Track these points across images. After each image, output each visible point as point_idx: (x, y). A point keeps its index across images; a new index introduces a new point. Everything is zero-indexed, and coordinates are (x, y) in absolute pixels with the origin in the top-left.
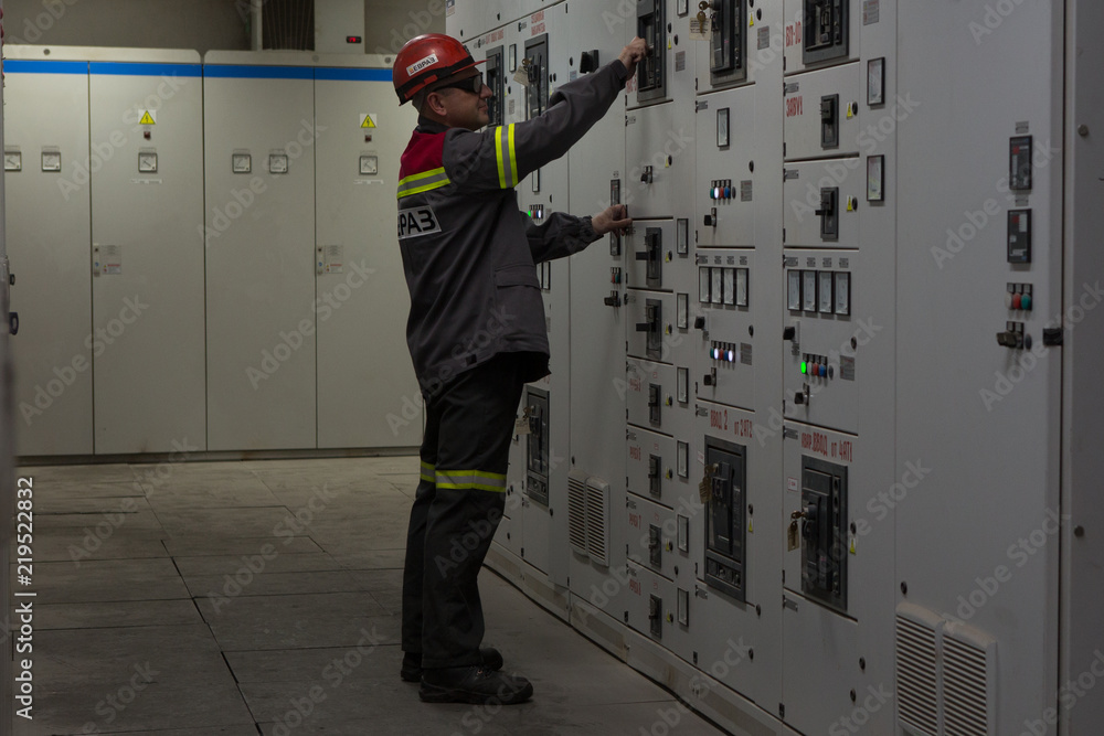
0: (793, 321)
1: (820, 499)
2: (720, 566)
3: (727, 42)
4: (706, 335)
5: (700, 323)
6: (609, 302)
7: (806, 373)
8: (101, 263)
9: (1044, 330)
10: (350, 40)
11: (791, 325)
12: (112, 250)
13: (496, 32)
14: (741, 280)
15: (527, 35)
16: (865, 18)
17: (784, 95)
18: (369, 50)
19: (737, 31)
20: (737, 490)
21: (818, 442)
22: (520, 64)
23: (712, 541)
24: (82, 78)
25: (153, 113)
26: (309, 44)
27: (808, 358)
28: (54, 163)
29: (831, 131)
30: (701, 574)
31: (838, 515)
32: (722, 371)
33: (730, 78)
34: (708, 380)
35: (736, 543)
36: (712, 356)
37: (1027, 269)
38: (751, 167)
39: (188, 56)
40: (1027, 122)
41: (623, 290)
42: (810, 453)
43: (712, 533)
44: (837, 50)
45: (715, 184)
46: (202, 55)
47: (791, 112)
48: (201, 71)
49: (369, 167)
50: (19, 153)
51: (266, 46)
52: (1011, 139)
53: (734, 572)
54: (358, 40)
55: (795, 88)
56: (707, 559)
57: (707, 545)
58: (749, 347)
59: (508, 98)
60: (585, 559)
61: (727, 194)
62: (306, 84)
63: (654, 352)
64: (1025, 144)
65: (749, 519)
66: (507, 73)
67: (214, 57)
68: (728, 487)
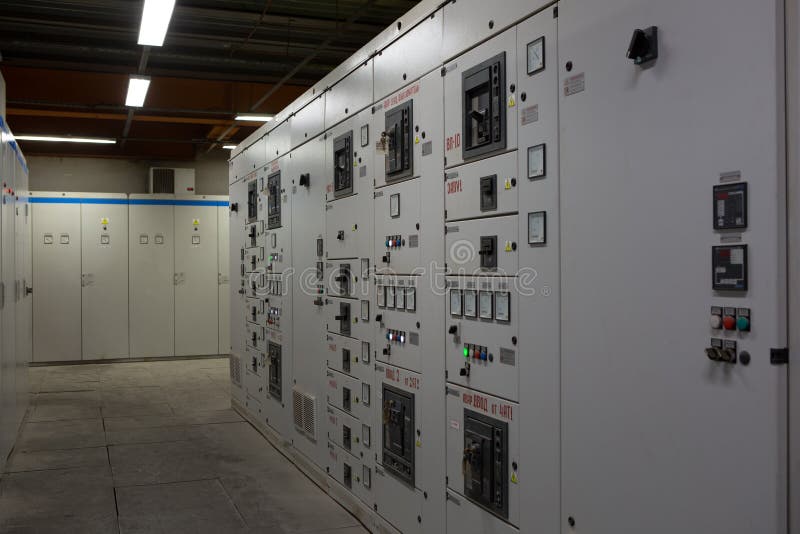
0: (456, 322)
1: (484, 440)
2: (394, 461)
3: (399, 155)
4: (382, 325)
5: (379, 318)
6: (316, 303)
7: (468, 355)
8: (85, 281)
9: (772, 350)
10: (189, 189)
11: (453, 324)
12: (90, 275)
13: (254, 173)
14: (410, 294)
15: (269, 172)
16: (524, 120)
17: (445, 180)
18: (197, 193)
19: (406, 147)
20: (407, 418)
21: (479, 402)
22: (266, 185)
23: (388, 445)
24: (78, 205)
25: (108, 219)
26: (172, 191)
27: (468, 347)
28: (66, 240)
29: (489, 199)
30: (380, 460)
31: (500, 454)
32: (395, 347)
33: (400, 176)
34: (386, 352)
35: (406, 450)
36: (388, 338)
37: (743, 296)
38: (418, 227)
39: (122, 196)
40: (739, 172)
41: (324, 297)
42: (471, 407)
43: (388, 440)
44: (495, 146)
45: (389, 238)
46: (128, 195)
47: (451, 191)
48: (127, 202)
49: (196, 241)
50: (51, 236)
51: (154, 192)
52: (715, 187)
53: (405, 467)
54: (192, 189)
55: (455, 175)
56: (385, 454)
57: (384, 446)
58: (417, 335)
59: (259, 203)
60: (302, 433)
61: (398, 242)
62: (170, 207)
63: (346, 331)
64: (739, 190)
65: (417, 438)
66: (258, 192)
67: (133, 196)
68: (401, 416)
